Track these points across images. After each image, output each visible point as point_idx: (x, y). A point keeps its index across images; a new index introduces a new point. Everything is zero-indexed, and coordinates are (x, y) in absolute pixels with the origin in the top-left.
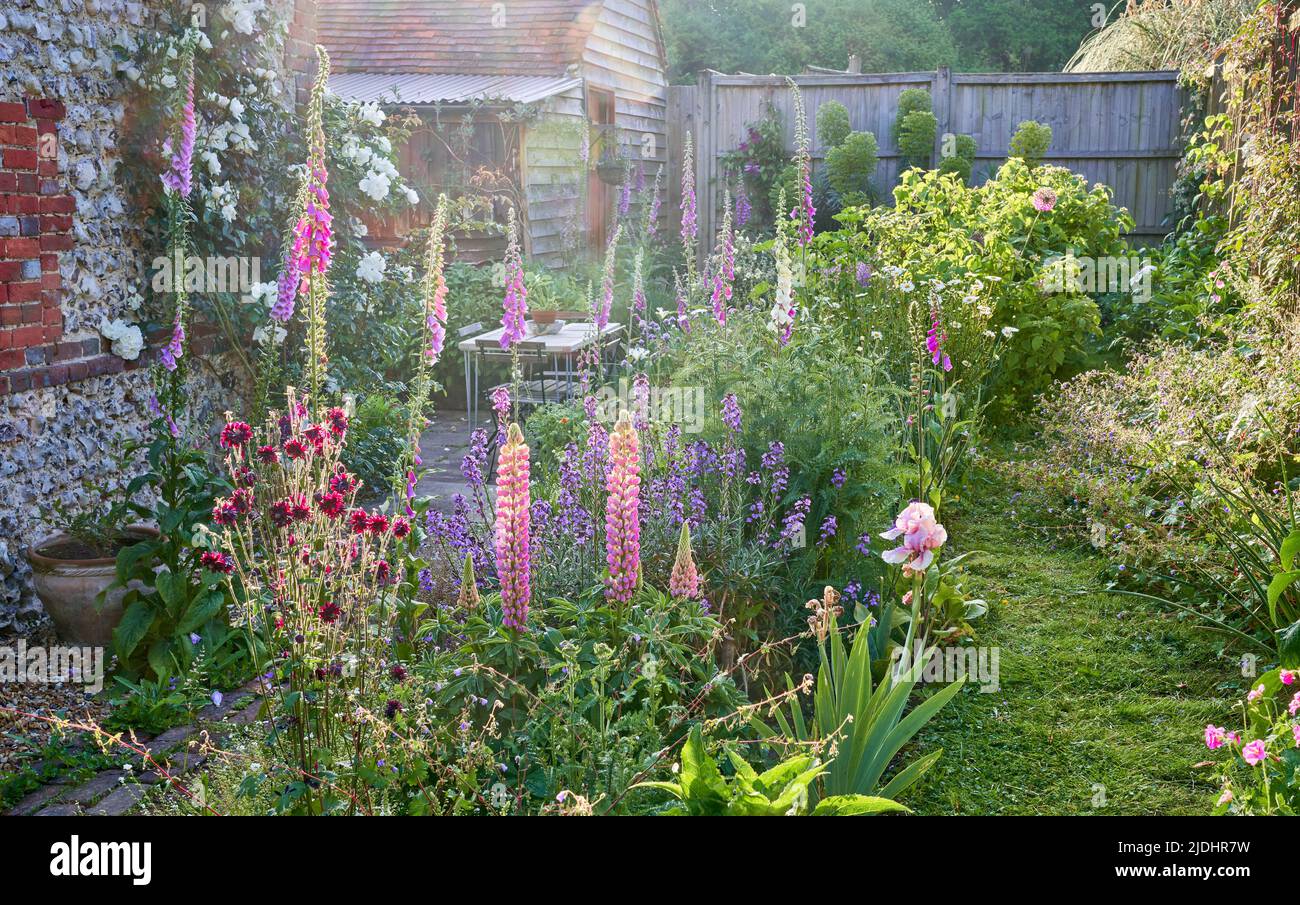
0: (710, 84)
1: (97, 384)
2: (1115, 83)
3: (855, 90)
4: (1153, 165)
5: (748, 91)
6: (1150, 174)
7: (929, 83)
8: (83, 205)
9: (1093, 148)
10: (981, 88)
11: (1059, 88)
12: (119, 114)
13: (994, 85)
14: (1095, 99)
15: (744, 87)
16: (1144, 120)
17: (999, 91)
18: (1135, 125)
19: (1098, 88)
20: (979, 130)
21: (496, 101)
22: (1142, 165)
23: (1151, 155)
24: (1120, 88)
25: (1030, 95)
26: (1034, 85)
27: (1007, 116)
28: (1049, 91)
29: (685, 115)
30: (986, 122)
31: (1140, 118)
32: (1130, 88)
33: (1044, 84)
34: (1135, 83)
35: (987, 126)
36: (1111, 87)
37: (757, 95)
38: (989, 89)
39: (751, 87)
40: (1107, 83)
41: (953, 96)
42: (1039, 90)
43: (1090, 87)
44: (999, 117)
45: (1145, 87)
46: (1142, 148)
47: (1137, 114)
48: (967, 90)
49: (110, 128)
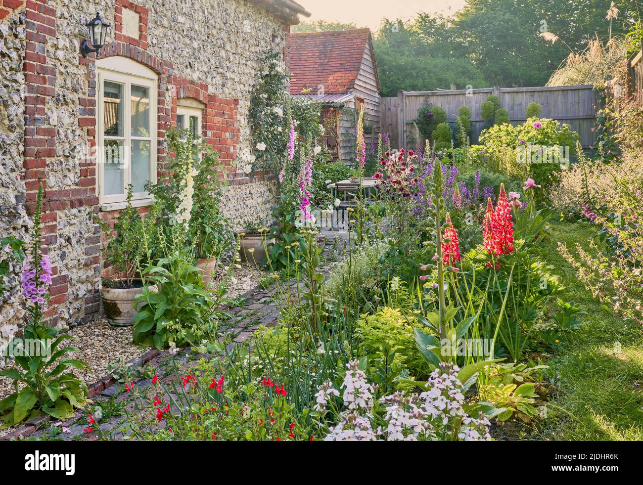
0: (403, 95)
1: (244, 186)
2: (567, 90)
3: (461, 96)
4: (586, 121)
5: (418, 97)
6: (585, 125)
7: (491, 92)
8: (242, 131)
9: (560, 115)
10: (512, 94)
11: (544, 93)
12: (249, 104)
13: (517, 92)
14: (560, 97)
15: (416, 96)
16: (580, 104)
17: (520, 95)
18: (577, 106)
19: (560, 92)
20: (512, 109)
21: (328, 103)
22: (581, 122)
23: (585, 117)
24: (570, 92)
25: (533, 96)
26: (534, 92)
27: (524, 104)
28: (540, 94)
29: (387, 109)
30: (515, 107)
31: (579, 103)
32: (573, 92)
33: (538, 91)
34: (576, 90)
35: (516, 108)
36: (566, 91)
37: (422, 99)
38: (516, 94)
39: (419, 96)
40: (564, 90)
41: (501, 97)
42: (536, 94)
43: (557, 92)
44: (520, 104)
45: (580, 91)
46: (580, 114)
47: (577, 101)
48: (507, 95)
49: (247, 108)
